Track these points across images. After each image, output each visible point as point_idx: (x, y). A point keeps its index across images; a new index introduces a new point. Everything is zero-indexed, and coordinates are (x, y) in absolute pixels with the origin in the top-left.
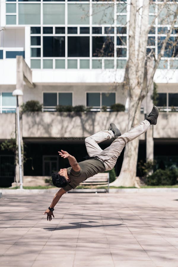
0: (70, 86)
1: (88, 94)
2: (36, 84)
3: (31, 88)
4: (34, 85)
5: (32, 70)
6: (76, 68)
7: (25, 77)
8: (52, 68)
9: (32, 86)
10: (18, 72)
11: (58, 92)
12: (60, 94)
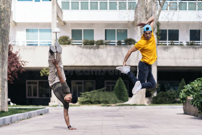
0: (92, 24)
1: (106, 30)
2: (66, 22)
3: (62, 25)
4: (65, 23)
5: (63, 10)
6: (97, 9)
7: (58, 17)
8: (78, 9)
9: (63, 24)
10: (53, 12)
11: (83, 29)
12: (84, 30)
